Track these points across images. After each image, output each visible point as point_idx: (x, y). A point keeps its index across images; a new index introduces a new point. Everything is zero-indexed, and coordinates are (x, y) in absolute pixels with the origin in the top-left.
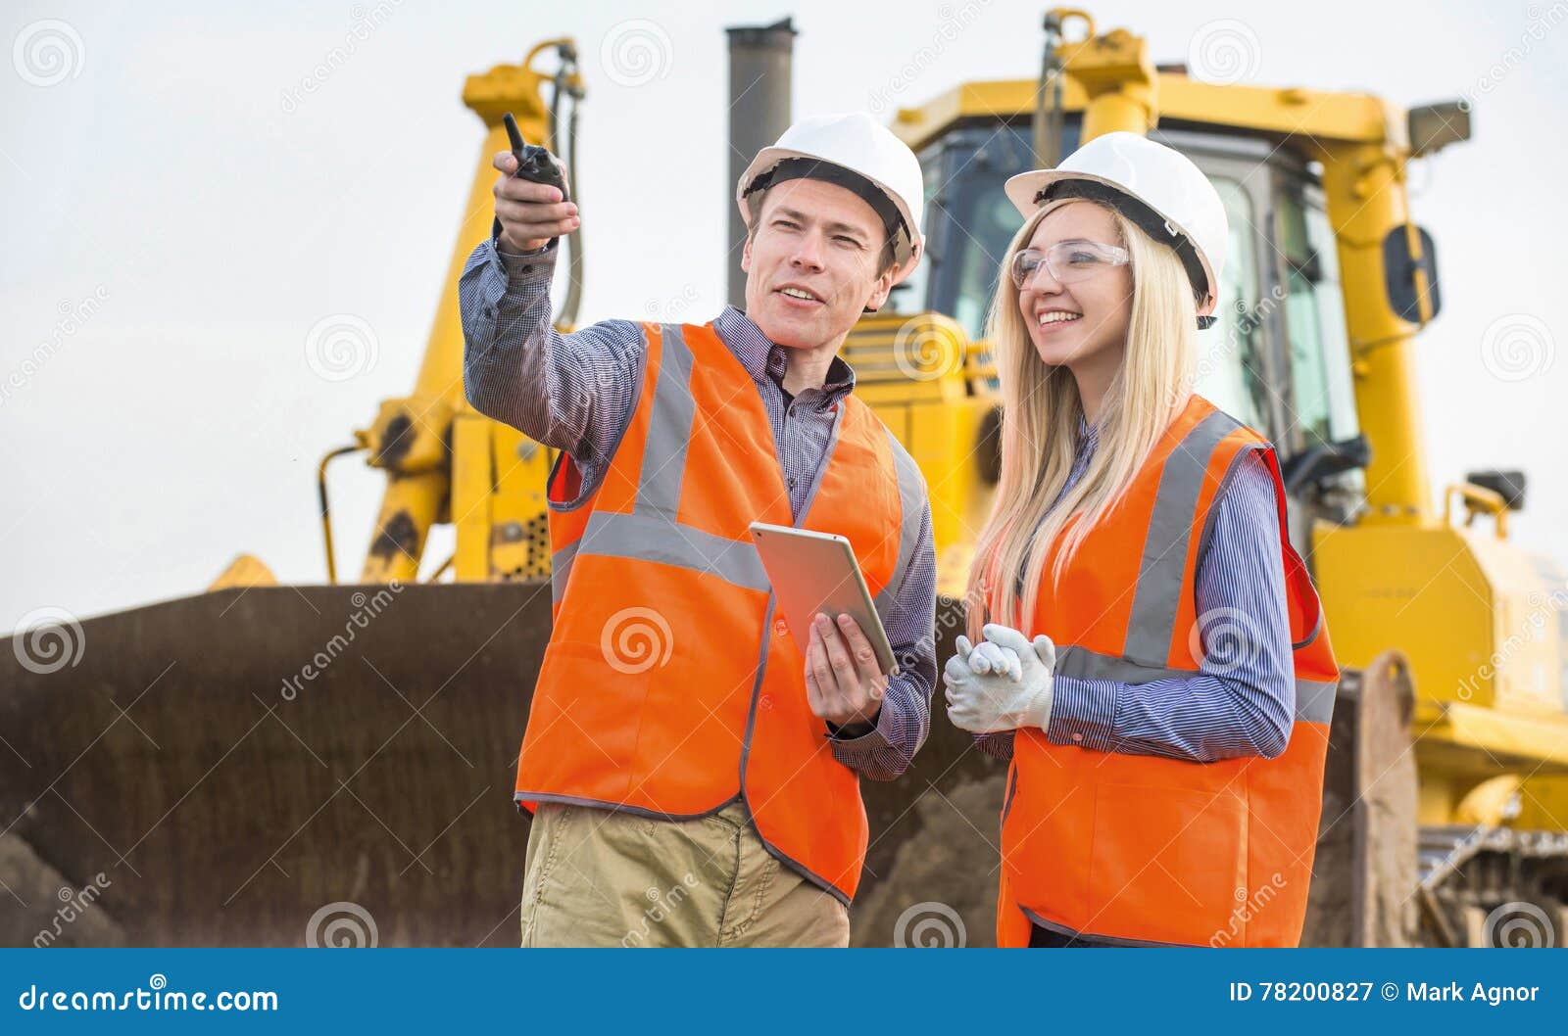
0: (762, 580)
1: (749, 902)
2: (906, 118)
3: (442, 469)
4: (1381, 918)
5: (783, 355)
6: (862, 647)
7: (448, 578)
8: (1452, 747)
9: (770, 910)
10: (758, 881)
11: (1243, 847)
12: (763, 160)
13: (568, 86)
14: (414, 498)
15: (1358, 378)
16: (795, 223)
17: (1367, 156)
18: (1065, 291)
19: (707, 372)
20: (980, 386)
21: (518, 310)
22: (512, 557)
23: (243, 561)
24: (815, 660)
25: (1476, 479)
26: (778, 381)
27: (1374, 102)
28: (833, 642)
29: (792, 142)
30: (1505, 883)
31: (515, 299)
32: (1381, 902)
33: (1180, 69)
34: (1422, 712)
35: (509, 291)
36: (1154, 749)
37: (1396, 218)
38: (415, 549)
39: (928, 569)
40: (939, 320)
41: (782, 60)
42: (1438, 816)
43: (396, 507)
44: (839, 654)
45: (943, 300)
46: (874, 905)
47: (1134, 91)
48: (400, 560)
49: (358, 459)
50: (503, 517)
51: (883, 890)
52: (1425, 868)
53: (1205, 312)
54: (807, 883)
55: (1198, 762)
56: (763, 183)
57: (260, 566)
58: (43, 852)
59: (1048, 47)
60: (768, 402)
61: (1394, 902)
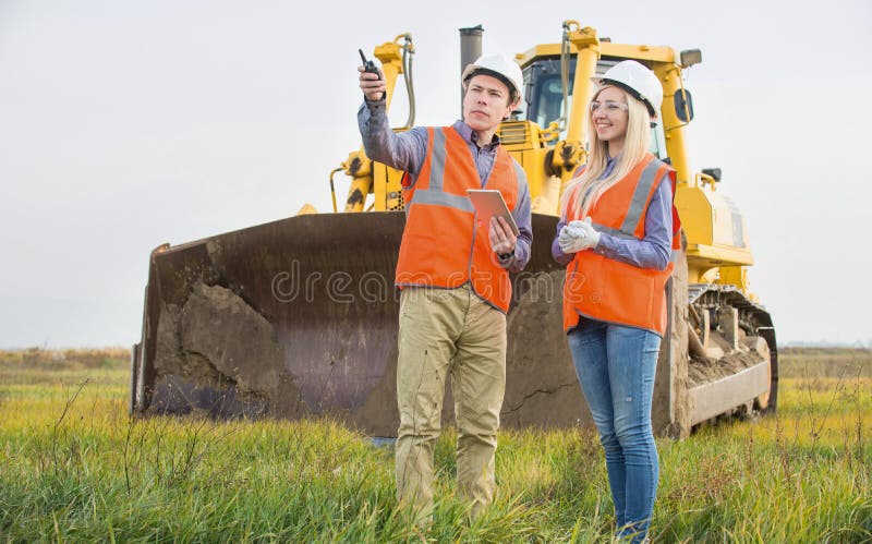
0: (472, 208)
1: (474, 315)
2: (519, 57)
3: (371, 175)
4: (677, 313)
5: (476, 134)
6: (507, 226)
7: (373, 210)
8: (699, 258)
9: (480, 318)
10: (476, 308)
11: (652, 296)
12: (470, 68)
13: (409, 50)
14: (361, 185)
15: (667, 139)
16: (479, 89)
17: (669, 67)
18: (607, 117)
19: (451, 141)
20: (545, 144)
21: (376, 122)
22: (394, 203)
23: (307, 206)
24: (492, 232)
25: (705, 172)
26: (475, 143)
27: (670, 49)
28: (498, 226)
29: (479, 63)
30: (716, 301)
31: (374, 118)
32: (677, 308)
33: (608, 40)
34: (689, 247)
35: (372, 115)
36: (628, 261)
37: (679, 87)
38: (362, 203)
39: (528, 204)
40: (532, 123)
41: (479, 39)
42: (695, 280)
43: (356, 188)
44: (500, 230)
45: (533, 116)
46: (513, 314)
47: (593, 47)
48: (357, 204)
49: (343, 172)
50: (390, 190)
51: (517, 309)
52: (690, 297)
53: (653, 121)
54: (493, 308)
55: (639, 267)
56: (469, 77)
57: (312, 208)
58: (247, 301)
59: (565, 33)
60: (472, 150)
61: (681, 308)
